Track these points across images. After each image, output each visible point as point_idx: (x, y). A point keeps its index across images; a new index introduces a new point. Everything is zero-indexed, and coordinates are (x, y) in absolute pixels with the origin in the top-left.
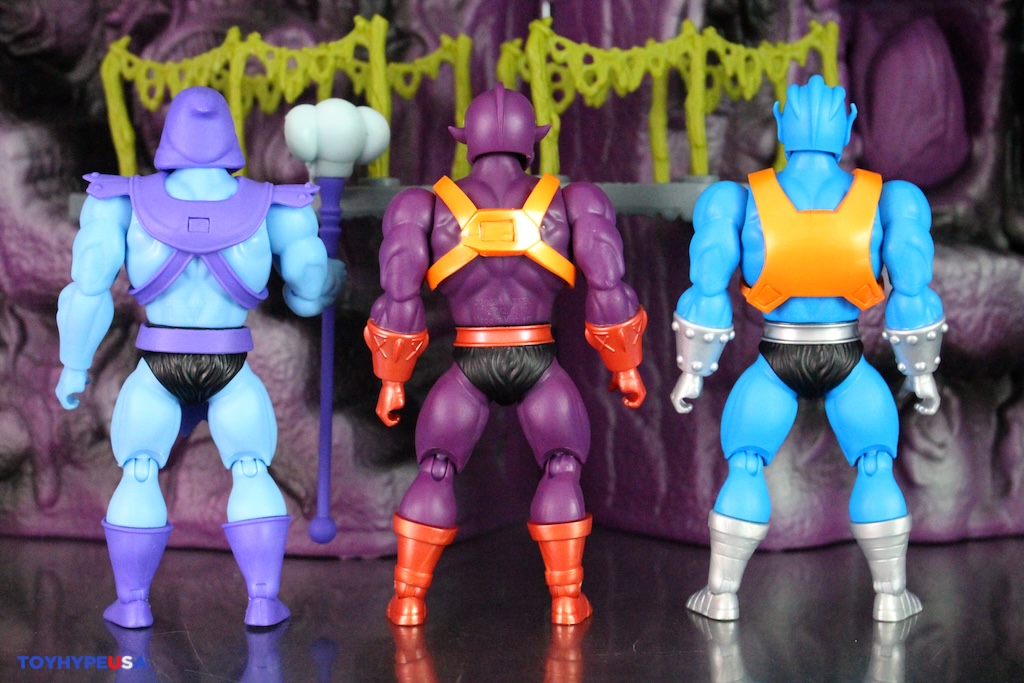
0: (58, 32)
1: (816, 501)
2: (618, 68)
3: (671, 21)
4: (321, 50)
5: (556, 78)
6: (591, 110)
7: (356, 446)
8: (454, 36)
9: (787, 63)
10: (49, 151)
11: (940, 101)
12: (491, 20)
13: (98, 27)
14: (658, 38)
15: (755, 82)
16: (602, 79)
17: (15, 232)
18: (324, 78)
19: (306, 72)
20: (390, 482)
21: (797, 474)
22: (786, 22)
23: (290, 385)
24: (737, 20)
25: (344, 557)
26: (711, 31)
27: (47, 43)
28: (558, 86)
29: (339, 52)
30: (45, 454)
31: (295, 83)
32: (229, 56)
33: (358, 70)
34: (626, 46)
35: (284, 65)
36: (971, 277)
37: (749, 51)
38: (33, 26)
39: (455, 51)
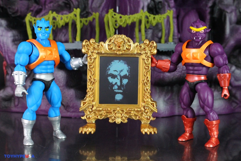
0: (21, 12)
1: (168, 107)
2: (127, 19)
4: (67, 15)
6: (124, 28)
10: (17, 36)
12: (106, 10)
13: (29, 11)
15: (155, 22)
17: (10, 51)
19: (64, 20)
21: (165, 102)
23: (63, 83)
24: (154, 10)
25: (73, 117)
27: (19, 14)
32: (49, 16)
35: (60, 19)
37: (155, 16)
38: (16, 11)
39: (96, 16)
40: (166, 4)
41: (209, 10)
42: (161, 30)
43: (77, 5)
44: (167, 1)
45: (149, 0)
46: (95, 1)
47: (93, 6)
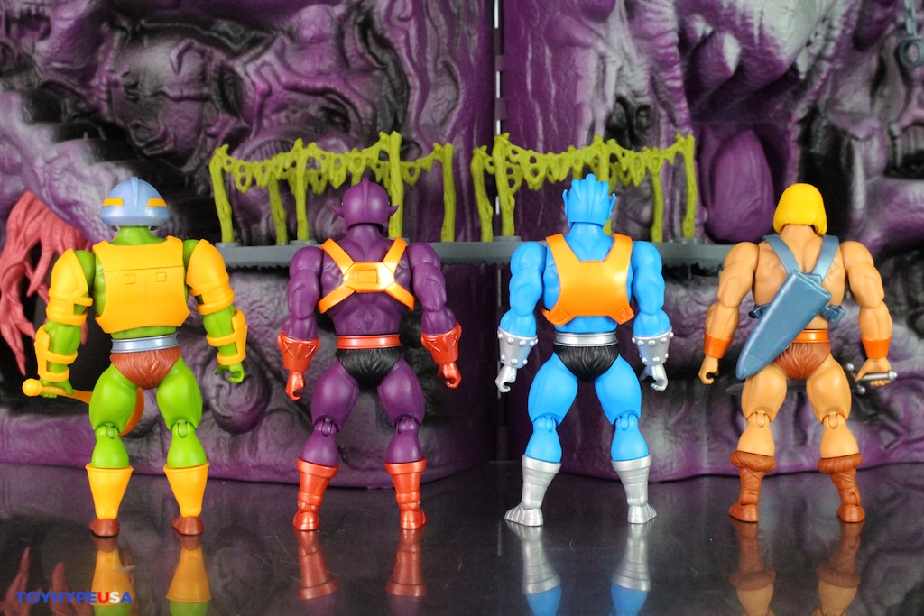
0: (176, 140)
1: (681, 449)
2: (553, 166)
3: (584, 134)
4: (355, 153)
5: (509, 171)
6: (533, 192)
8: (443, 145)
9: (662, 163)
11: (758, 185)
12: (463, 132)
13: (202, 136)
14: (576, 147)
15: (641, 174)
16: (542, 174)
18: (358, 171)
19: (346, 168)
21: (668, 432)
22: (658, 134)
24: (626, 132)
25: (370, 487)
26: (612, 142)
27: (169, 147)
28: (511, 176)
29: (370, 155)
31: (339, 176)
32: (296, 158)
33: (378, 166)
34: (556, 152)
35: (332, 164)
37: (637, 154)
38: (159, 136)
39: (442, 153)
40: (663, 112)
41: (796, 132)
42: (650, 199)
43: (369, 117)
44: (664, 105)
45: (611, 102)
46: (430, 103)
47: (422, 122)
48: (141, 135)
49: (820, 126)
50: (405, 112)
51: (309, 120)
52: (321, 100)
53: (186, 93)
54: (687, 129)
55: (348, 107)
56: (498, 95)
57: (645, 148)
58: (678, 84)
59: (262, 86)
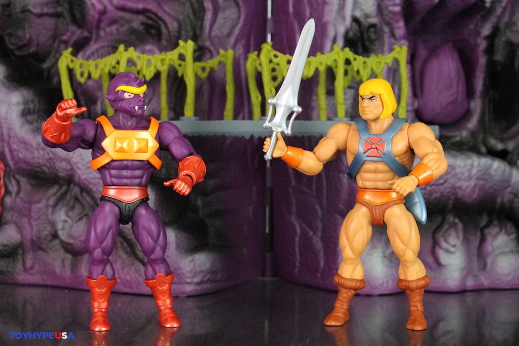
0: (38, 45)
3: (328, 44)
4: (163, 56)
5: (273, 70)
7: (176, 243)
8: (226, 50)
9: (383, 65)
10: (33, 101)
11: (455, 83)
12: (243, 42)
13: (57, 42)
14: (323, 53)
15: (367, 73)
17: (16, 139)
18: (164, 69)
19: (155, 66)
20: (192, 261)
21: (386, 259)
22: (383, 45)
24: (359, 44)
26: (347, 50)
27: (33, 49)
28: (274, 74)
29: (171, 57)
30: (29, 245)
31: (150, 71)
32: (119, 58)
33: (180, 65)
35: (145, 63)
36: (469, 167)
37: (366, 59)
38: (25, 42)
39: (226, 57)
40: (386, 29)
41: (483, 45)
43: (176, 30)
44: (388, 24)
45: (348, 21)
46: (220, 20)
47: (213, 34)
48: (13, 40)
49: (500, 42)
50: (202, 27)
51: (133, 31)
52: (141, 18)
53: (45, 10)
54: (403, 42)
55: (160, 22)
56: (269, 15)
57: (372, 55)
58: (397, 9)
59: (99, 7)
